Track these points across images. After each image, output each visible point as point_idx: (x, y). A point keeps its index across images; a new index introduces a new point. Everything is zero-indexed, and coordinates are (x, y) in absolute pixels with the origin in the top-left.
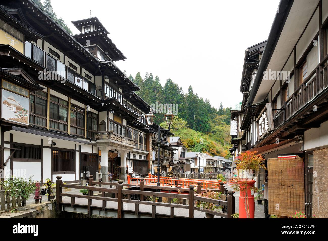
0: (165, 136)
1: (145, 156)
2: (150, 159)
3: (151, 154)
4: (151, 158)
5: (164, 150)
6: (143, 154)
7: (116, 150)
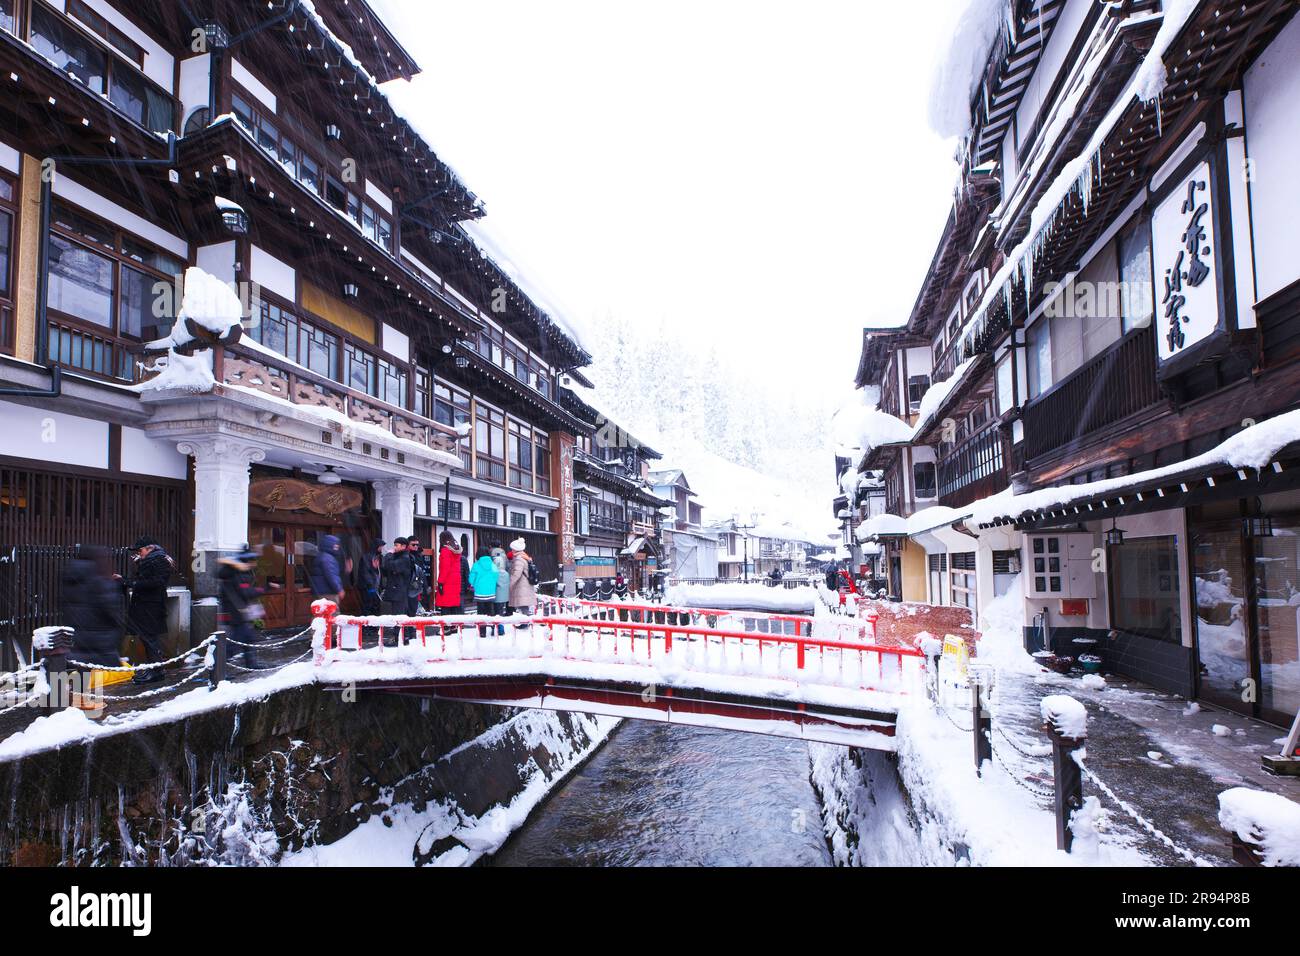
0: (629, 458)
1: (545, 515)
2: (564, 528)
3: (567, 510)
4: (569, 524)
5: (626, 503)
6: (533, 508)
7: (330, 469)
